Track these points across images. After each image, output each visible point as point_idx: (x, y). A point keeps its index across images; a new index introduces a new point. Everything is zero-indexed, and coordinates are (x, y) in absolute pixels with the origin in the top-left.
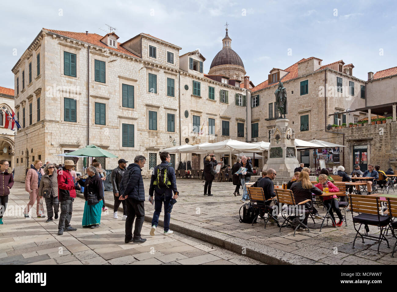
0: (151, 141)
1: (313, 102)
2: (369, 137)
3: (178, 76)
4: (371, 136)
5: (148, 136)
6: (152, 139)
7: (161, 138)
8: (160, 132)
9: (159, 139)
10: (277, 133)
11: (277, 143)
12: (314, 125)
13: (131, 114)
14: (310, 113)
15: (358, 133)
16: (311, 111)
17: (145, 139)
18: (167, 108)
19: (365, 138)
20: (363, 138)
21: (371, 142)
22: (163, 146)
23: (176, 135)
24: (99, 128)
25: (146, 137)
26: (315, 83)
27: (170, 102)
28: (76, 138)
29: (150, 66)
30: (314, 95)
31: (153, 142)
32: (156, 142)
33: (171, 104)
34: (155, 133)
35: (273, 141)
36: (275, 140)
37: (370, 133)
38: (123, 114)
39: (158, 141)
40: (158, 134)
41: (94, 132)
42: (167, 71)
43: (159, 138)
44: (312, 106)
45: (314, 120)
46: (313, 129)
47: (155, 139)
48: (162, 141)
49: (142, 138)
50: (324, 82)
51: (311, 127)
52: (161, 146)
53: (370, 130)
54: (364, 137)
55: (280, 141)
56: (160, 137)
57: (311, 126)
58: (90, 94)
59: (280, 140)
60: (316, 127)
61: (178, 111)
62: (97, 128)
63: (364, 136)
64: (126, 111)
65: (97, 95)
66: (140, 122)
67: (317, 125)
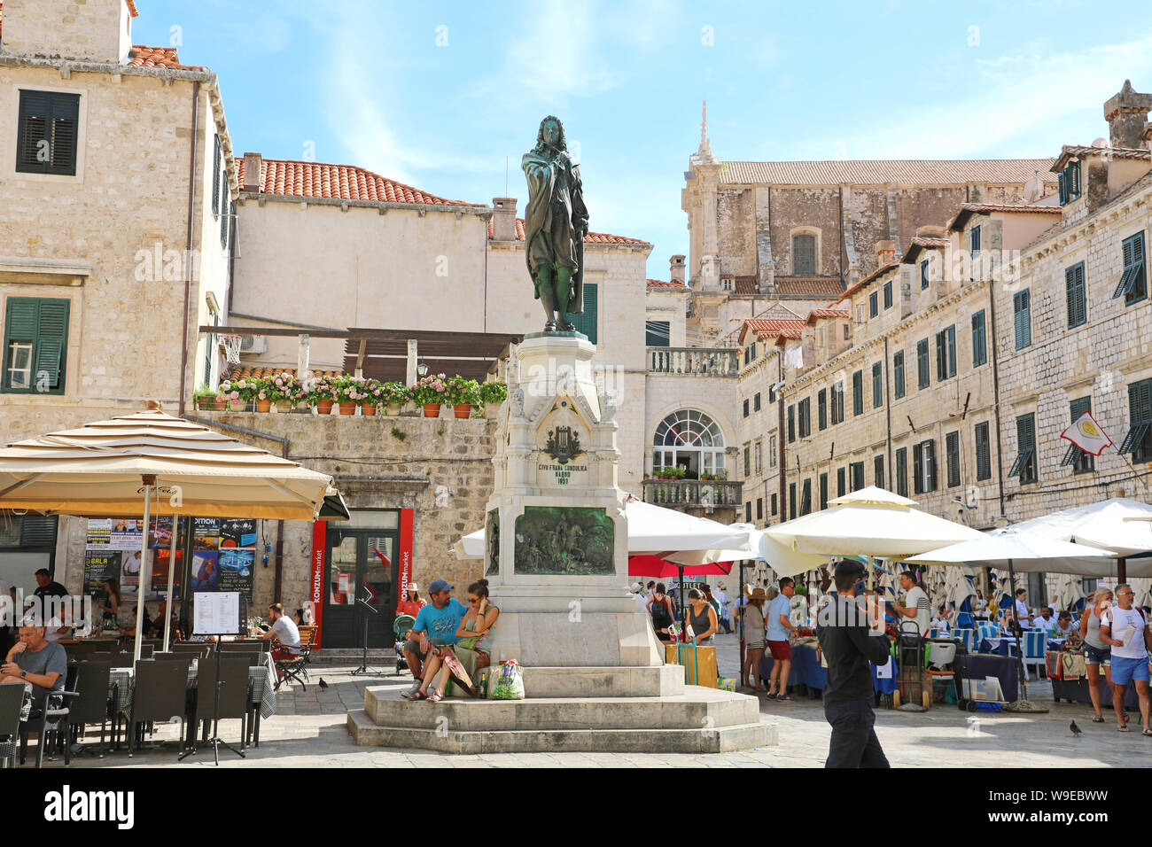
1: (109, 235)
2: (411, 470)
4: (420, 469)
10: (563, 418)
11: (561, 481)
12: (102, 370)
14: (84, 296)
15: (357, 448)
16: (88, 282)
19: (392, 474)
20: (381, 475)
21: (418, 499)
26: (125, 128)
30: (112, 191)
35: (533, 467)
36: (546, 459)
37: (416, 454)
44: (97, 255)
45: (111, 336)
46: (94, 393)
50: (186, 142)
51: (79, 375)
53: (417, 438)
54: (386, 473)
55: (583, 469)
57: (84, 370)
59: (580, 460)
60: (117, 382)
63: (390, 468)
67: (125, 373)
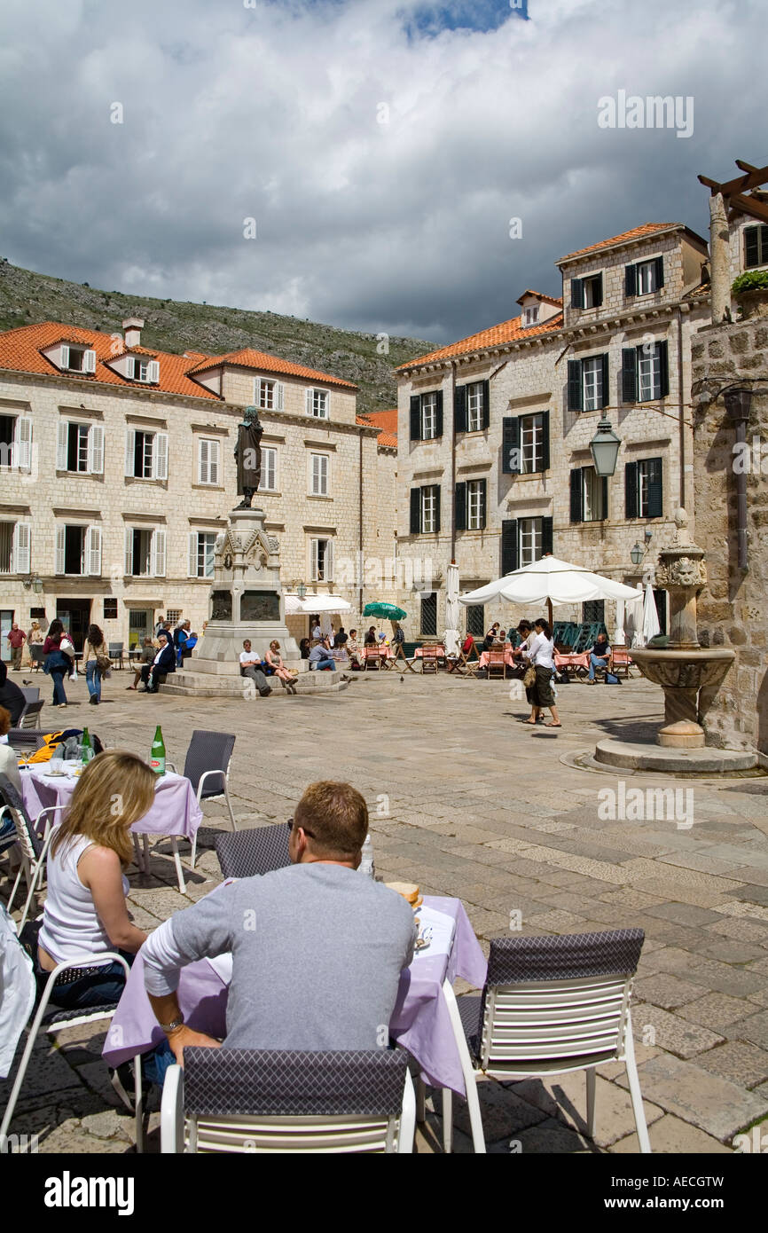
0: (587, 555)
3: (675, 322)
5: (579, 543)
6: (589, 548)
7: (619, 541)
8: (615, 523)
9: (611, 547)
13: (536, 487)
17: (570, 550)
18: (638, 441)
22: (623, 566)
23: (667, 526)
24: (473, 537)
25: (574, 544)
27: (647, 421)
28: (437, 566)
29: (584, 339)
31: (592, 557)
32: (603, 555)
33: (650, 426)
34: (598, 532)
38: (520, 493)
39: (609, 554)
40: (608, 533)
41: (464, 550)
42: (635, 327)
43: (610, 543)
47: (600, 548)
48: (619, 552)
49: (564, 550)
52: (618, 567)
56: (613, 541)
58: (458, 465)
61: (675, 443)
62: (470, 538)
64: (527, 483)
65: (470, 464)
66: (558, 504)
